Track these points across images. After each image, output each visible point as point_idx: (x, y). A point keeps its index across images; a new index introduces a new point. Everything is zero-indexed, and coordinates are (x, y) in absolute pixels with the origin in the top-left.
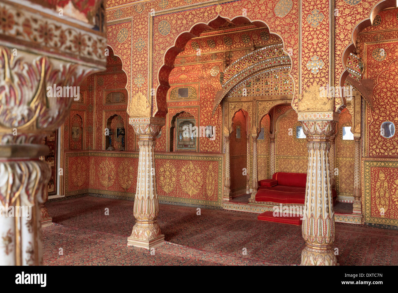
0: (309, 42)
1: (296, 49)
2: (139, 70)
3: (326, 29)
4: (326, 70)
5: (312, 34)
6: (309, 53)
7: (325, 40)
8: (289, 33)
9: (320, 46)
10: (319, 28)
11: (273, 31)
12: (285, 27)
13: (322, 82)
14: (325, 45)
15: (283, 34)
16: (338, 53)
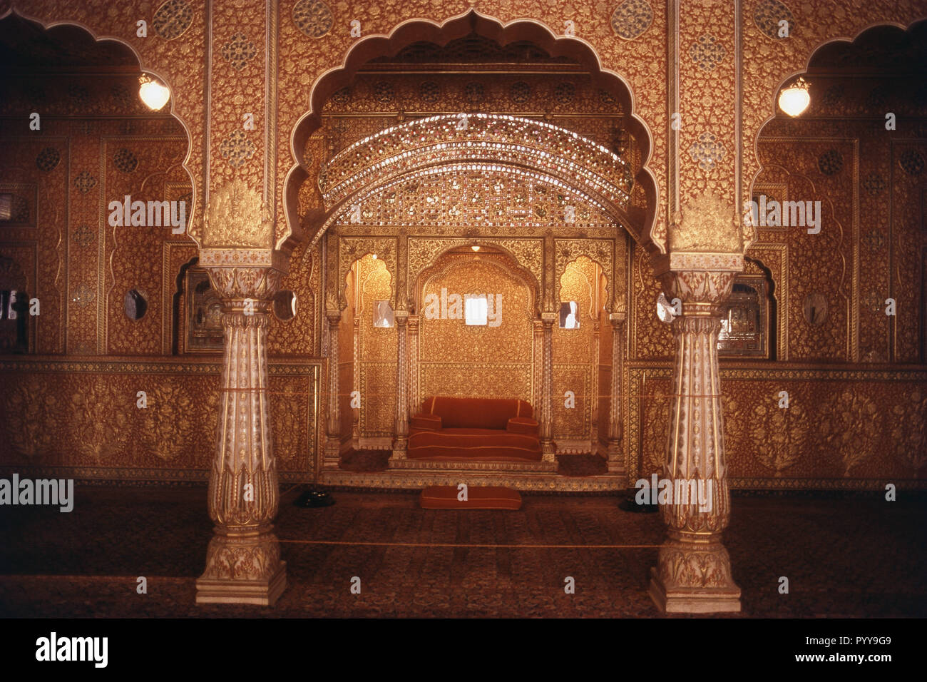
0: (694, 101)
1: (661, 114)
2: (234, 119)
3: (729, 79)
4: (729, 164)
5: (700, 85)
6: (696, 125)
7: (728, 102)
8: (645, 76)
9: (717, 113)
10: (715, 76)
11: (608, 67)
12: (637, 62)
13: (723, 189)
14: (727, 113)
15: (632, 77)
16: (748, 132)
